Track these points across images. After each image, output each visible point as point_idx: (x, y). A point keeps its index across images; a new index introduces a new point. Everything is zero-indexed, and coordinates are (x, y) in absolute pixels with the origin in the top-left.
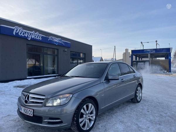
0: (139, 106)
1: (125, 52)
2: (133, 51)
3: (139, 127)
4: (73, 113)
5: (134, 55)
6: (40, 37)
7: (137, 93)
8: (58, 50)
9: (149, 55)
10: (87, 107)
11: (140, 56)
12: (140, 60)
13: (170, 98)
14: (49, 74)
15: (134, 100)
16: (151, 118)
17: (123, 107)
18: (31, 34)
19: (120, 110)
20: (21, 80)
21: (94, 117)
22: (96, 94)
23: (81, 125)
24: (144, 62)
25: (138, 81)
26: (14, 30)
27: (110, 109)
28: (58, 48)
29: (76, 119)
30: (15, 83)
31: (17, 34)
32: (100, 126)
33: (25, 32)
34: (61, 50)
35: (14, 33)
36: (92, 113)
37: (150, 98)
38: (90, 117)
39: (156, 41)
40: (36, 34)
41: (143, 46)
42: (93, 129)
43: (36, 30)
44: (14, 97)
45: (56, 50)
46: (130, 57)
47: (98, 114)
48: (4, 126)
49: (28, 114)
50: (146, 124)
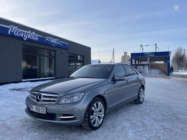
0: (142, 107)
1: (124, 55)
2: (132, 54)
3: (144, 124)
4: (85, 110)
5: (134, 58)
6: (36, 37)
7: (140, 94)
8: (55, 51)
9: (148, 58)
10: (97, 105)
11: (139, 59)
12: (140, 63)
13: (171, 100)
14: (45, 77)
15: (137, 101)
16: (154, 116)
17: (127, 108)
18: (27, 33)
19: (125, 110)
20: (16, 82)
21: (103, 115)
22: (105, 94)
23: (92, 122)
24: (144, 65)
25: (141, 83)
26: (8, 29)
27: (115, 109)
28: (55, 50)
29: (87, 116)
30: (10, 85)
31: (12, 33)
32: (108, 124)
33: (21, 31)
34: (59, 51)
35: (9, 33)
36: (100, 111)
37: (152, 99)
38: (99, 115)
39: (156, 45)
40: (32, 33)
41: (143, 49)
42: (102, 126)
43: (32, 30)
44: (13, 99)
45: (53, 51)
46: (129, 60)
47: (106, 113)
48: (12, 126)
49: (41, 112)
50: (150, 121)
